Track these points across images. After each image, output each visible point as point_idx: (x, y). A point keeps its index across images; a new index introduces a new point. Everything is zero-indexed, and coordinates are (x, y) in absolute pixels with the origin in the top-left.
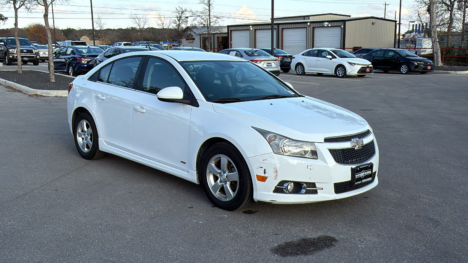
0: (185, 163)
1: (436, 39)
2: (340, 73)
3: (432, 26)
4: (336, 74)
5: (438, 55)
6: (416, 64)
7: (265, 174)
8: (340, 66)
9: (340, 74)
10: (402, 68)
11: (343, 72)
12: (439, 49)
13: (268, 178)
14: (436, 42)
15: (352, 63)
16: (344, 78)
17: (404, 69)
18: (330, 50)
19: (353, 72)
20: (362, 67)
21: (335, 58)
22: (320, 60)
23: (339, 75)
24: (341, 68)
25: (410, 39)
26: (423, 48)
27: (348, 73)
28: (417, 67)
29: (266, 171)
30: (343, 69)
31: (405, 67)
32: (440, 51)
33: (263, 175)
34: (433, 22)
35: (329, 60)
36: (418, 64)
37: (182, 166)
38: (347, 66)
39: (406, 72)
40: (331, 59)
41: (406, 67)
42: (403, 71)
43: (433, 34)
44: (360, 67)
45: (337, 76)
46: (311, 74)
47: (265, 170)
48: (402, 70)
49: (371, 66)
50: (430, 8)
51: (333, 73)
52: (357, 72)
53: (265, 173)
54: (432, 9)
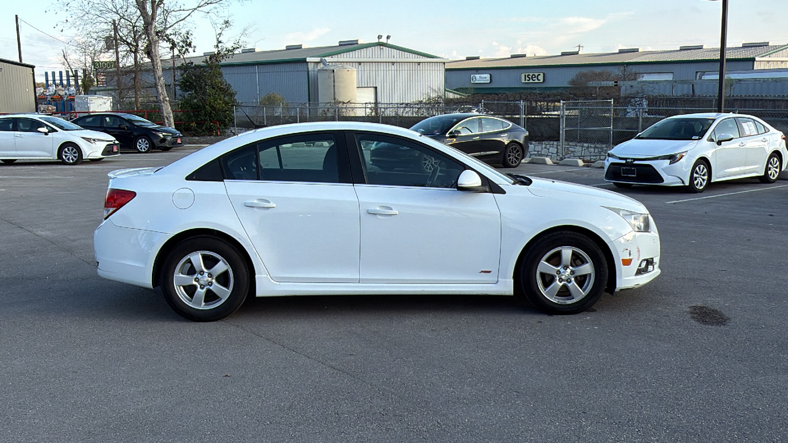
0: (490, 272)
1: (165, 97)
2: (69, 156)
3: (157, 77)
4: (62, 158)
5: (170, 121)
6: (161, 135)
7: (630, 256)
8: (66, 145)
9: (71, 158)
10: (138, 144)
11: (77, 155)
12: (171, 112)
13: (633, 260)
14: (165, 102)
15: (90, 139)
16: (79, 164)
17: (142, 144)
18: (40, 118)
19: (93, 153)
20: (108, 145)
21: (54, 131)
22: (22, 136)
23: (67, 161)
24: (70, 148)
25: (49, 97)
26: (91, 111)
27: (85, 157)
28: (164, 140)
29: (631, 253)
30: (75, 150)
31: (143, 141)
32: (172, 115)
33: (628, 258)
34: (158, 72)
35: (44, 135)
36: (163, 135)
37: (485, 277)
38: (82, 144)
39: (146, 149)
40: (46, 134)
41: (147, 142)
42: (141, 149)
43: (160, 90)
44: (105, 144)
45: (64, 163)
46: (23, 161)
47: (630, 251)
48: (140, 146)
49: (117, 142)
50: (151, 50)
51: (55, 157)
52: (101, 153)
53: (630, 254)
54: (153, 51)
